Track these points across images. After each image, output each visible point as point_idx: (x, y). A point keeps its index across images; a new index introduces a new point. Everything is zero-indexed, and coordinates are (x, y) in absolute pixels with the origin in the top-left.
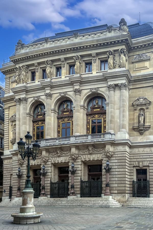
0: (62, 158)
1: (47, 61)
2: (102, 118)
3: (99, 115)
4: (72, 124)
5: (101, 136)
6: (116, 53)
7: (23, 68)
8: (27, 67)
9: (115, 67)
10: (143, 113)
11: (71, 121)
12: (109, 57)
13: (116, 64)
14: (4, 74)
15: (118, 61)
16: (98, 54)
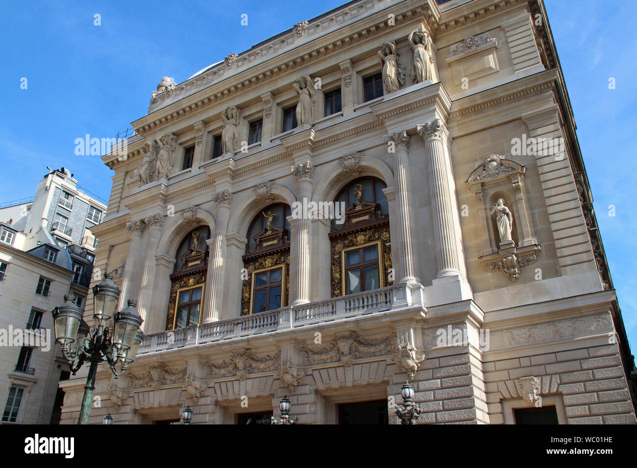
0: (250, 382)
1: (227, 110)
2: (379, 243)
3: (369, 233)
4: (287, 274)
5: (377, 300)
6: (401, 48)
7: (165, 142)
8: (175, 137)
9: (402, 83)
10: (506, 208)
11: (283, 266)
12: (383, 63)
13: (404, 75)
14: (111, 169)
15: (409, 67)
16: (354, 62)
